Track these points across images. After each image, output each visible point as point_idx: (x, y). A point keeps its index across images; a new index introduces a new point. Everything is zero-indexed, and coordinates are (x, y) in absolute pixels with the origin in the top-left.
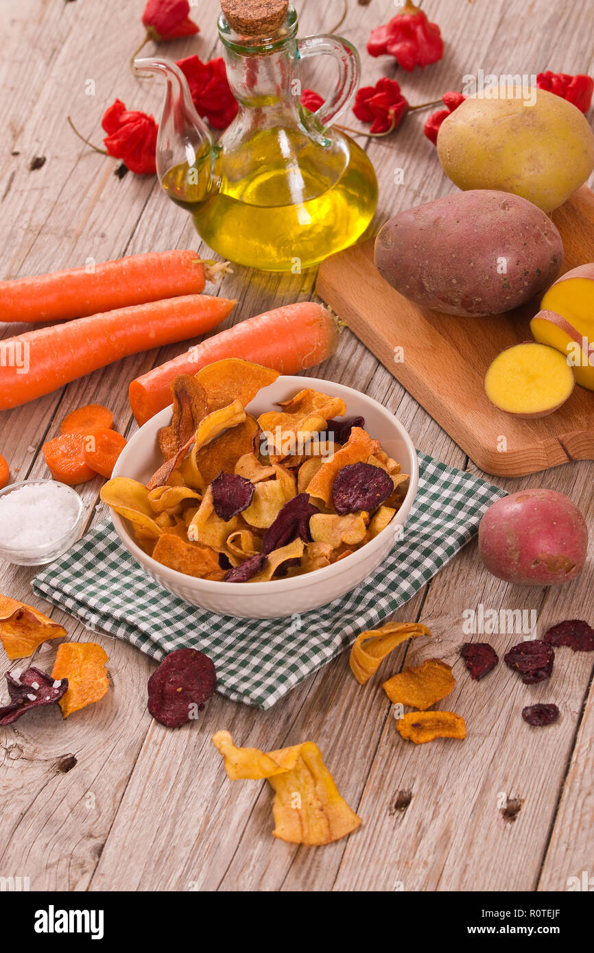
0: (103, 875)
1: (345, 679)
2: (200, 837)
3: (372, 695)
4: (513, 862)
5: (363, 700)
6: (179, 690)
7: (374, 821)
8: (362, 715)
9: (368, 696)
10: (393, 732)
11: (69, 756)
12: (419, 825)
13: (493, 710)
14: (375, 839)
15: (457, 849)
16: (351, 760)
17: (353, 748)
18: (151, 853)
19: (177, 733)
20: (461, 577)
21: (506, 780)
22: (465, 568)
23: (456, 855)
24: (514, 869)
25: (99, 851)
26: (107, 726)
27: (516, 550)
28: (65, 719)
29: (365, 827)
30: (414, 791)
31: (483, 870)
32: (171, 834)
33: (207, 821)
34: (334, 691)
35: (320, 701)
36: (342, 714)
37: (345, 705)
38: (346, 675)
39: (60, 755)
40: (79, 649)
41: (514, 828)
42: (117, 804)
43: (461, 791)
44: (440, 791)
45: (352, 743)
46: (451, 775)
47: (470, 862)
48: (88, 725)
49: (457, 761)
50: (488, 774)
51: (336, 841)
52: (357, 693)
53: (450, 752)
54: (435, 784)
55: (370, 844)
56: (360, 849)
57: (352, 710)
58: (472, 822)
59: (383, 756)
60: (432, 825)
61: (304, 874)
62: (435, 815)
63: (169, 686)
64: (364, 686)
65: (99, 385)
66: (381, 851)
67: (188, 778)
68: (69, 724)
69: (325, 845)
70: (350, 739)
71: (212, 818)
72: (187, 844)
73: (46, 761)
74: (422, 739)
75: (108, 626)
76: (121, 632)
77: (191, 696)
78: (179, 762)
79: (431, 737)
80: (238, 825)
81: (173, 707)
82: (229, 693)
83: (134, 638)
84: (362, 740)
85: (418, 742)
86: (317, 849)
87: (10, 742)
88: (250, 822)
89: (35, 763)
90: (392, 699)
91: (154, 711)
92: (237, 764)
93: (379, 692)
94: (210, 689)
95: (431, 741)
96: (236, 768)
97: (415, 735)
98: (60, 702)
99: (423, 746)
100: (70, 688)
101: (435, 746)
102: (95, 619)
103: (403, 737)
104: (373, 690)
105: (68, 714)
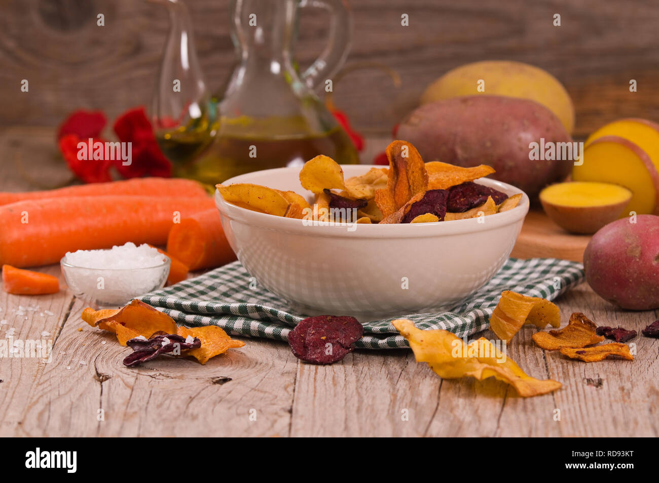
0: (302, 417)
2: (393, 401)
6: (324, 338)
7: (574, 387)
9: (518, 349)
10: (558, 360)
11: (220, 378)
12: (622, 388)
14: (581, 393)
18: (347, 407)
19: (329, 367)
25: (290, 410)
26: (251, 367)
27: (637, 247)
28: (204, 363)
29: (566, 389)
30: (602, 376)
32: (361, 401)
33: (395, 395)
39: (212, 376)
40: (199, 332)
42: (291, 392)
44: (629, 377)
46: (634, 372)
49: (635, 367)
53: (624, 364)
54: (620, 375)
55: (578, 395)
56: (570, 396)
59: (557, 366)
60: (635, 388)
61: (520, 407)
62: (634, 385)
63: (310, 338)
66: (592, 397)
67: (358, 381)
68: (208, 366)
69: (532, 396)
71: (399, 394)
72: (383, 404)
73: (197, 379)
74: (591, 358)
75: (223, 322)
76: (239, 324)
77: (338, 342)
78: (343, 377)
79: (600, 357)
80: (430, 395)
81: (319, 350)
82: (376, 340)
83: (255, 325)
84: (528, 362)
85: (587, 360)
86: (524, 398)
87: (152, 373)
88: (442, 393)
89: (187, 380)
90: (545, 346)
91: (299, 353)
92: (422, 341)
93: (527, 347)
94: (357, 333)
95: (600, 361)
96: (421, 345)
97: (582, 356)
98: (196, 354)
99: (593, 363)
100: (202, 346)
101: (606, 363)
102: (206, 320)
103: (571, 357)
104: (521, 347)
105: (208, 358)
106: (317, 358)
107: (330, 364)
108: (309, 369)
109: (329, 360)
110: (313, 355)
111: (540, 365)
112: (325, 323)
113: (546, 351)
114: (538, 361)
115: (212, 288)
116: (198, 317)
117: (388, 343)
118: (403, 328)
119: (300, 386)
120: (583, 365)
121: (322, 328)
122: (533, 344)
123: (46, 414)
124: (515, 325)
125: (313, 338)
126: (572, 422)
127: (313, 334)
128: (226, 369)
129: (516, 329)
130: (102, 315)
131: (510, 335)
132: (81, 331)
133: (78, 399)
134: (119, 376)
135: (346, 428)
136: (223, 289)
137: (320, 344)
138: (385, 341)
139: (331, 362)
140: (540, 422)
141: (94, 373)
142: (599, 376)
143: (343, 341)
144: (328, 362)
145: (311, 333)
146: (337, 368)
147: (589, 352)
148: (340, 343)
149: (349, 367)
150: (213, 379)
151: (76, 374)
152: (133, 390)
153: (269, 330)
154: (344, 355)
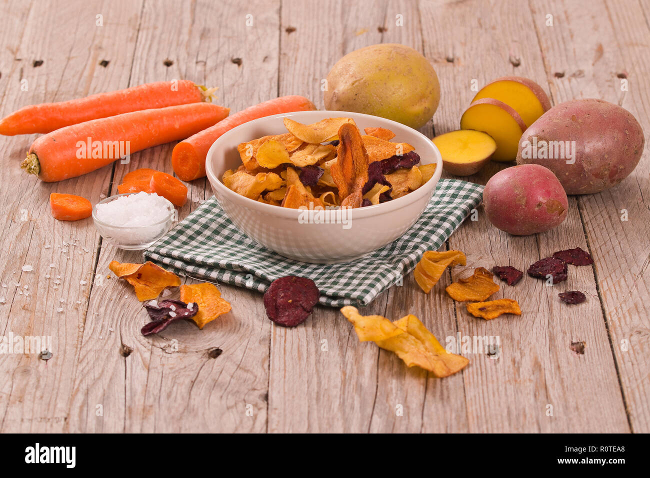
0: (276, 409)
1: (412, 293)
2: (344, 382)
3: (437, 298)
4: (597, 374)
5: (432, 301)
6: (290, 301)
7: (478, 362)
8: (436, 309)
9: (435, 299)
10: (465, 316)
11: (214, 349)
12: (514, 361)
13: (534, 299)
14: (484, 370)
15: (551, 371)
16: (441, 332)
17: (439, 325)
18: (309, 394)
19: (294, 330)
20: (470, 237)
21: (565, 333)
22: (471, 232)
23: (551, 373)
24: (600, 377)
25: (266, 397)
26: (236, 330)
27: (523, 197)
28: (202, 329)
29: (472, 365)
31: (576, 380)
32: (319, 383)
33: (344, 373)
34: (407, 300)
35: (399, 304)
36: (420, 310)
37: (420, 305)
38: (412, 290)
39: (207, 348)
40: (197, 288)
41: (586, 357)
42: (267, 370)
43: (535, 341)
44: (519, 343)
45: (436, 323)
46: (522, 334)
47: (564, 377)
48: (222, 331)
49: (522, 327)
50: (550, 332)
51: (454, 374)
52: (426, 298)
53: (515, 322)
54: (512, 339)
55: (481, 373)
56: (475, 376)
57: (427, 307)
58: (553, 356)
59: (465, 328)
60: (523, 360)
61: (438, 394)
62: (522, 355)
63: (280, 301)
64: (428, 295)
65: (140, 161)
66: (492, 376)
67: (316, 352)
68: (205, 331)
69: (447, 377)
70: (434, 322)
71: (348, 372)
72: (336, 387)
73: (197, 352)
74: (490, 316)
75: (214, 274)
76: (226, 277)
77: (300, 305)
78: (305, 345)
79: (496, 314)
80: (371, 373)
81: (287, 314)
82: (329, 301)
83: (238, 279)
84: (443, 321)
85: (487, 318)
86: (442, 379)
87: (163, 344)
88: (380, 371)
89: (189, 354)
90: (455, 298)
91: (273, 317)
92: (364, 327)
93: (442, 296)
94: (316, 296)
96: (363, 330)
97: (483, 314)
98: (195, 318)
99: (492, 321)
100: (200, 310)
101: (501, 320)
102: (202, 271)
103: (475, 316)
104: (437, 295)
105: (204, 324)
106: (286, 321)
107: (296, 327)
108: (280, 331)
109: (294, 323)
110: (283, 318)
111: (452, 326)
112: (291, 285)
113: (457, 303)
114: (450, 321)
115: (206, 227)
116: (196, 268)
117: (338, 304)
118: (350, 316)
119: (273, 362)
121: (289, 291)
122: (446, 294)
123: (85, 409)
124: (433, 281)
125: (282, 301)
126: (478, 417)
127: (283, 297)
128: (218, 334)
129: (434, 283)
130: (124, 270)
131: (429, 287)
132: (110, 278)
133: (109, 386)
134: (138, 349)
135: (309, 426)
136: (214, 226)
137: (287, 307)
140: (454, 415)
141: (120, 345)
143: (304, 305)
144: (293, 325)
145: (281, 296)
146: (301, 330)
147: (489, 306)
148: (302, 306)
149: (310, 329)
150: (209, 350)
151: (106, 347)
152: (149, 370)
153: (250, 284)
154: (306, 318)
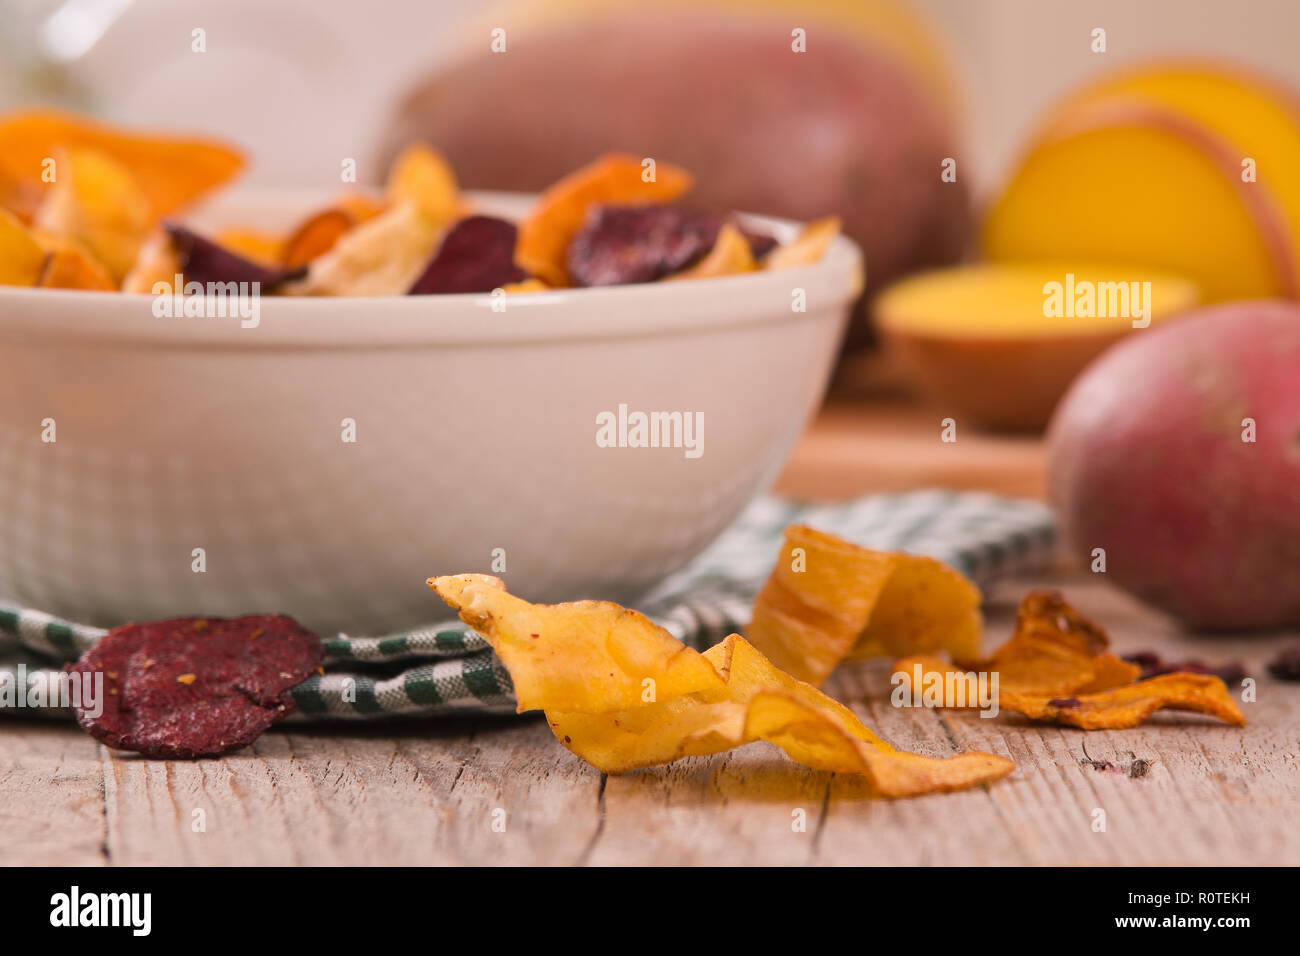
6: (187, 679)
7: (1055, 776)
29: (1028, 779)
30: (1146, 756)
55: (1073, 790)
59: (987, 740)
63: (139, 681)
69: (915, 794)
71: (466, 809)
74: (1102, 718)
77: (236, 688)
78: (265, 780)
79: (1131, 714)
81: (173, 716)
82: (367, 682)
85: (1089, 723)
88: (610, 801)
92: (535, 636)
94: (302, 659)
95: (1132, 727)
96: (532, 648)
103: (1034, 717)
106: (170, 738)
108: (146, 771)
109: (209, 745)
110: (156, 730)
111: (931, 736)
112: (188, 640)
114: (920, 729)
118: (470, 598)
120: (1075, 739)
121: (181, 652)
124: (835, 635)
125: (150, 683)
127: (150, 669)
129: (838, 646)
137: (175, 698)
138: (398, 682)
139: (215, 749)
142: (1134, 757)
143: (254, 686)
144: (206, 750)
145: (141, 669)
146: (242, 764)
147: (1092, 703)
148: (244, 692)
